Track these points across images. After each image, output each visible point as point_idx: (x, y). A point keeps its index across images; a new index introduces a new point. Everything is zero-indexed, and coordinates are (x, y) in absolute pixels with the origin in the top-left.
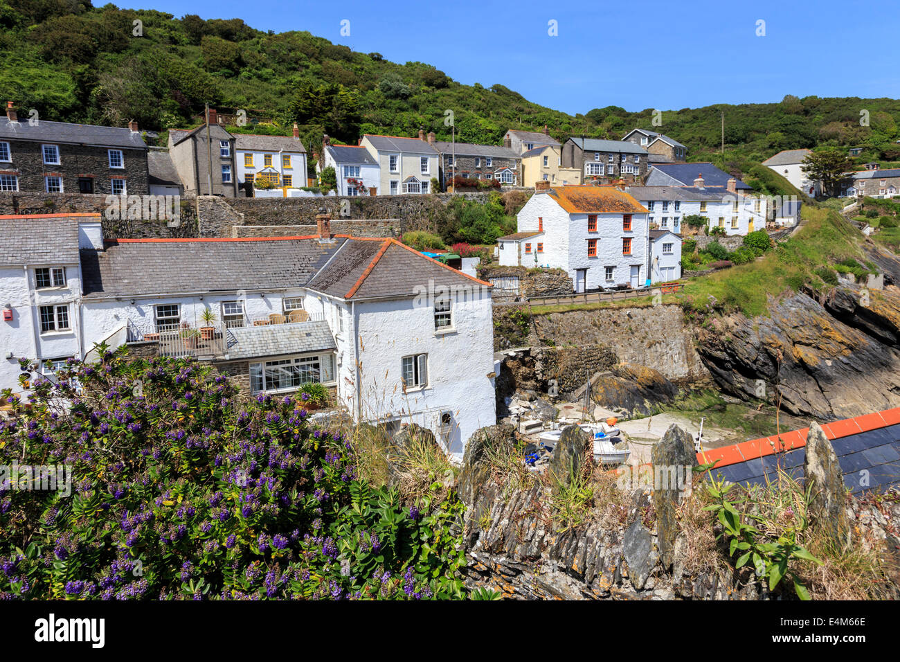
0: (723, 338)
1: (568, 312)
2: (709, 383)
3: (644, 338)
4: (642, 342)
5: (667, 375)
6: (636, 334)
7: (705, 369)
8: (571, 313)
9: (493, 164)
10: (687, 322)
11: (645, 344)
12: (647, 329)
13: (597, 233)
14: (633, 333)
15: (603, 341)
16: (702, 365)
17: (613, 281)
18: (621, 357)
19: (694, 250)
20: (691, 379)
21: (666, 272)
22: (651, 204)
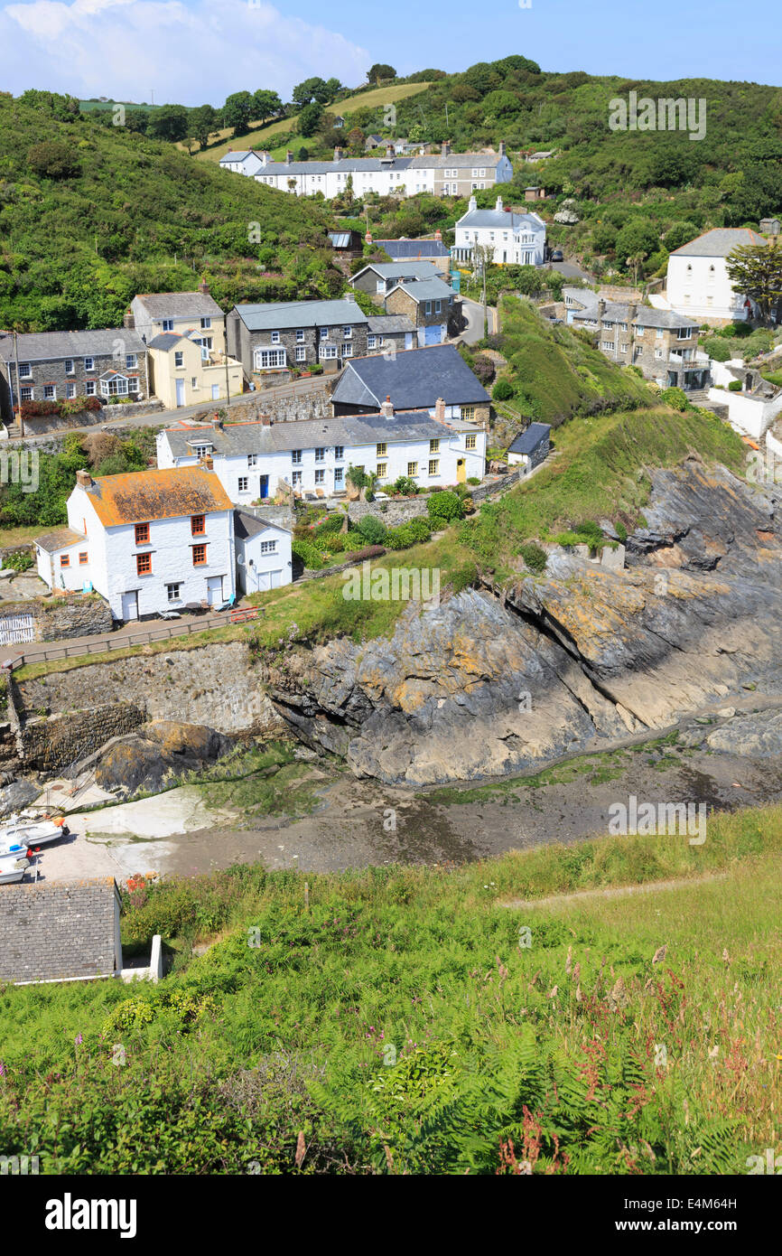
0: (300, 680)
1: (75, 669)
2: (282, 734)
3: (189, 687)
4: (186, 692)
5: (221, 729)
6: (178, 683)
7: (278, 717)
8: (79, 670)
9: (97, 365)
10: (254, 662)
11: (191, 693)
12: (194, 676)
13: (150, 545)
14: (173, 683)
15: (127, 698)
16: (274, 711)
17: (180, 601)
18: (154, 713)
19: (341, 527)
20: (256, 731)
21: (266, 578)
22: (297, 454)
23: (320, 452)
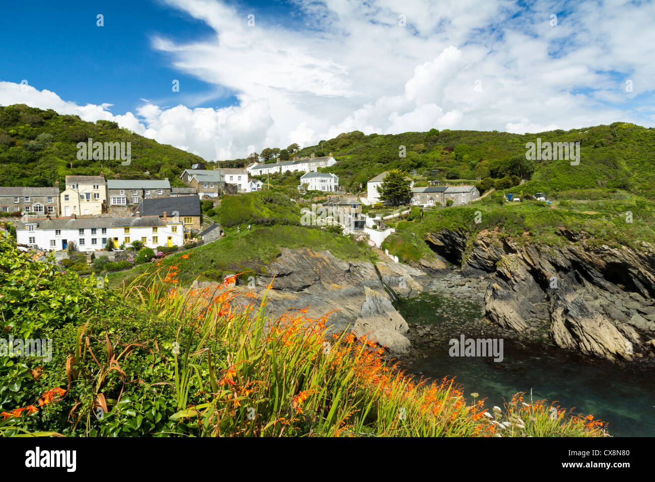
9: (31, 200)
19: (86, 261)
22: (81, 230)
23: (94, 230)
